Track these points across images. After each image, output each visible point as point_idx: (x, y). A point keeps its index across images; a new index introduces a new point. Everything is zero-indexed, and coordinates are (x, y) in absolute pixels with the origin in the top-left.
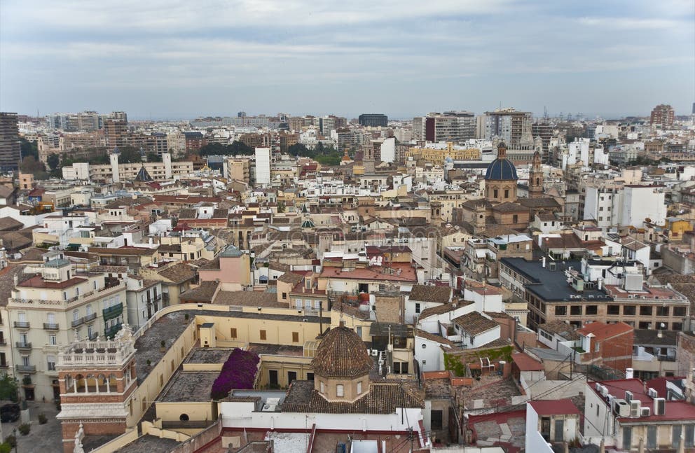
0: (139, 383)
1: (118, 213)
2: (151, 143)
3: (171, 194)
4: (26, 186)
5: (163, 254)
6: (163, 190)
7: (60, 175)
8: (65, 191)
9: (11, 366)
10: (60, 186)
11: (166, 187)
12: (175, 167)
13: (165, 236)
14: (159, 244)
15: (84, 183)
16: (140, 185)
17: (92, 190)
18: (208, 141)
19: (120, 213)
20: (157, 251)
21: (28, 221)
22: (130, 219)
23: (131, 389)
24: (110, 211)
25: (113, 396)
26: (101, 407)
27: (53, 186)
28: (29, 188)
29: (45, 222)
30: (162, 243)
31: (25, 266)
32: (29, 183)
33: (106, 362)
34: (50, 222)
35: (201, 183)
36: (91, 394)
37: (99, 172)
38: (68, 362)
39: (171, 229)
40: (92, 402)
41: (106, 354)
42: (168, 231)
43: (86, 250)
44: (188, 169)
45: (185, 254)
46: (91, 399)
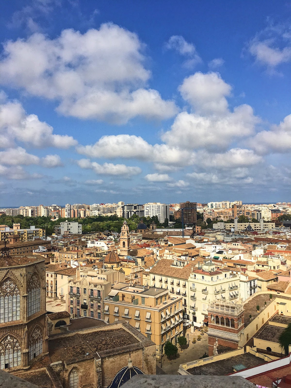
0: (245, 326)
1: (237, 245)
2: (253, 214)
3: (263, 237)
4: (198, 231)
5: (258, 265)
6: (259, 235)
7: (212, 227)
8: (214, 234)
9: (188, 305)
10: (212, 231)
11: (260, 234)
12: (265, 225)
13: (260, 257)
14: (257, 261)
15: (222, 231)
16: (247, 233)
17: (225, 234)
18: (283, 214)
19: (238, 245)
20: (256, 264)
21: (198, 245)
22: (243, 248)
23: (241, 328)
24: (233, 243)
25: (232, 329)
26: (226, 334)
27: (209, 232)
28: (199, 232)
29: (205, 246)
30: (258, 260)
31: (196, 264)
32: (199, 230)
33: (230, 312)
34: (206, 246)
35: (279, 233)
36: (222, 326)
37: (229, 226)
38: (213, 309)
39: (263, 253)
40: (222, 330)
41: (225, 307)
42: (262, 255)
43: (222, 260)
44: (272, 226)
45: (271, 267)
46: (222, 329)
